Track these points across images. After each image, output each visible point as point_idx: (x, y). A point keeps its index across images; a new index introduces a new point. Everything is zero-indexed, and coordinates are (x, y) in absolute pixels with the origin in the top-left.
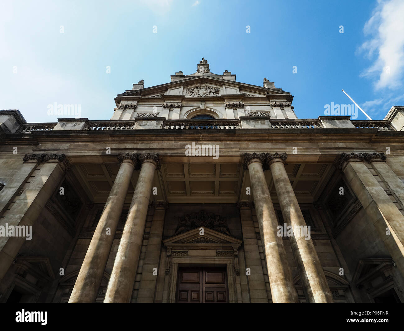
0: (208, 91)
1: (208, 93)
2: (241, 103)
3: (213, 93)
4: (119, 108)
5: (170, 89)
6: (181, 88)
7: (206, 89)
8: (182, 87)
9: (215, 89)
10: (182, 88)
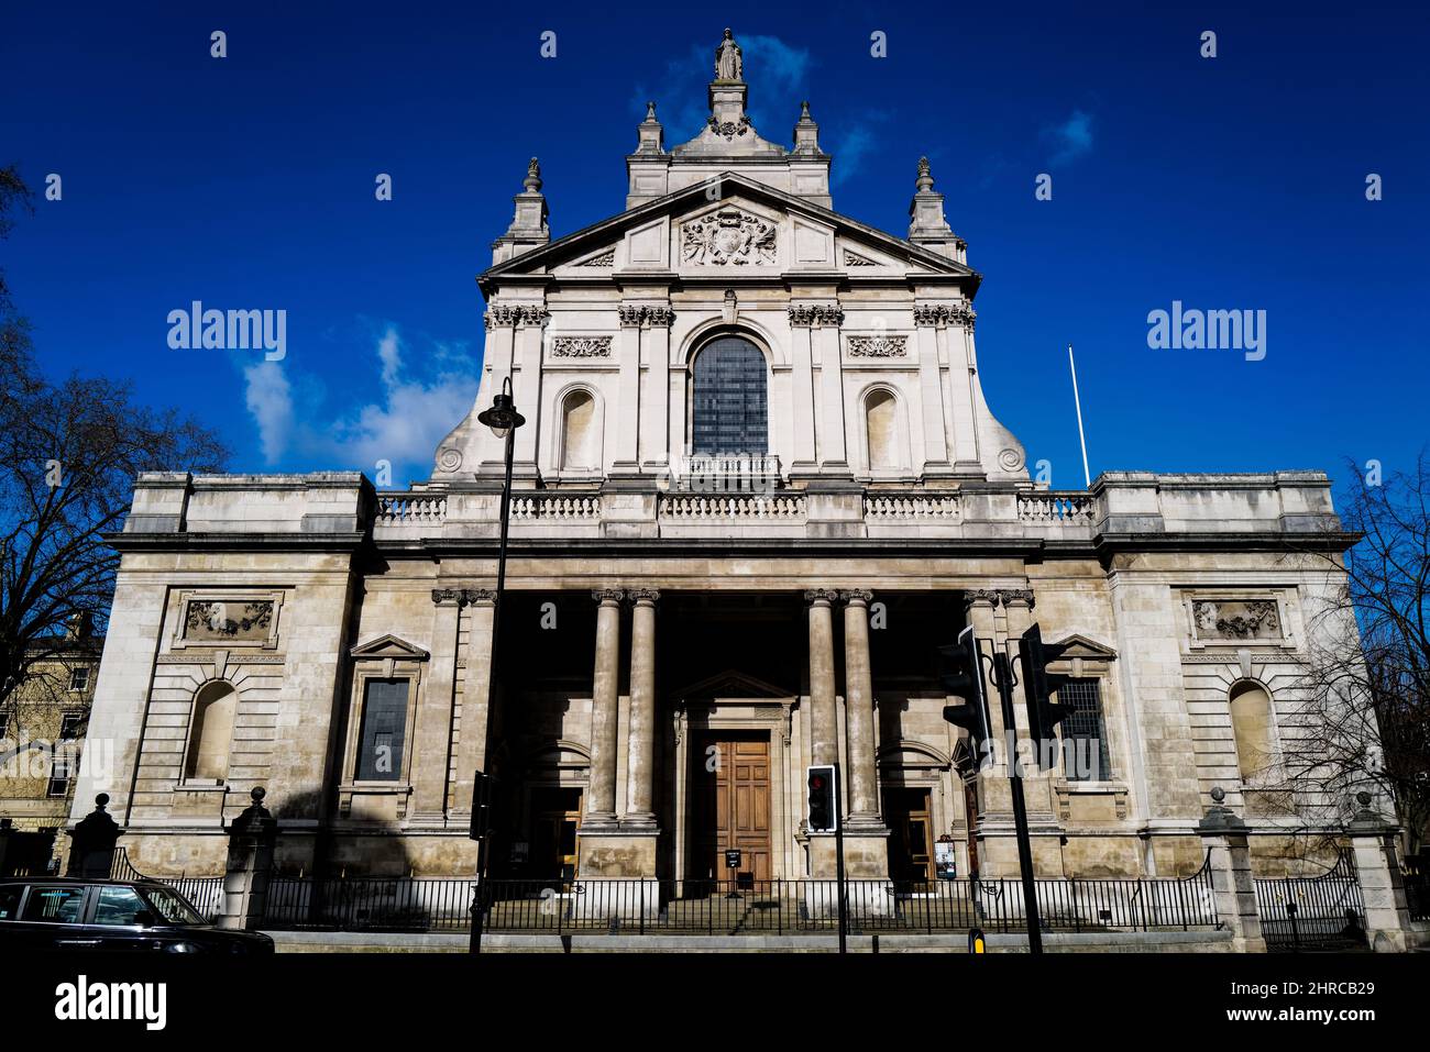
0: (745, 237)
1: (743, 248)
2: (833, 304)
3: (759, 245)
4: (501, 323)
5: (631, 231)
6: (661, 223)
7: (738, 226)
8: (666, 218)
9: (764, 228)
10: (666, 226)
